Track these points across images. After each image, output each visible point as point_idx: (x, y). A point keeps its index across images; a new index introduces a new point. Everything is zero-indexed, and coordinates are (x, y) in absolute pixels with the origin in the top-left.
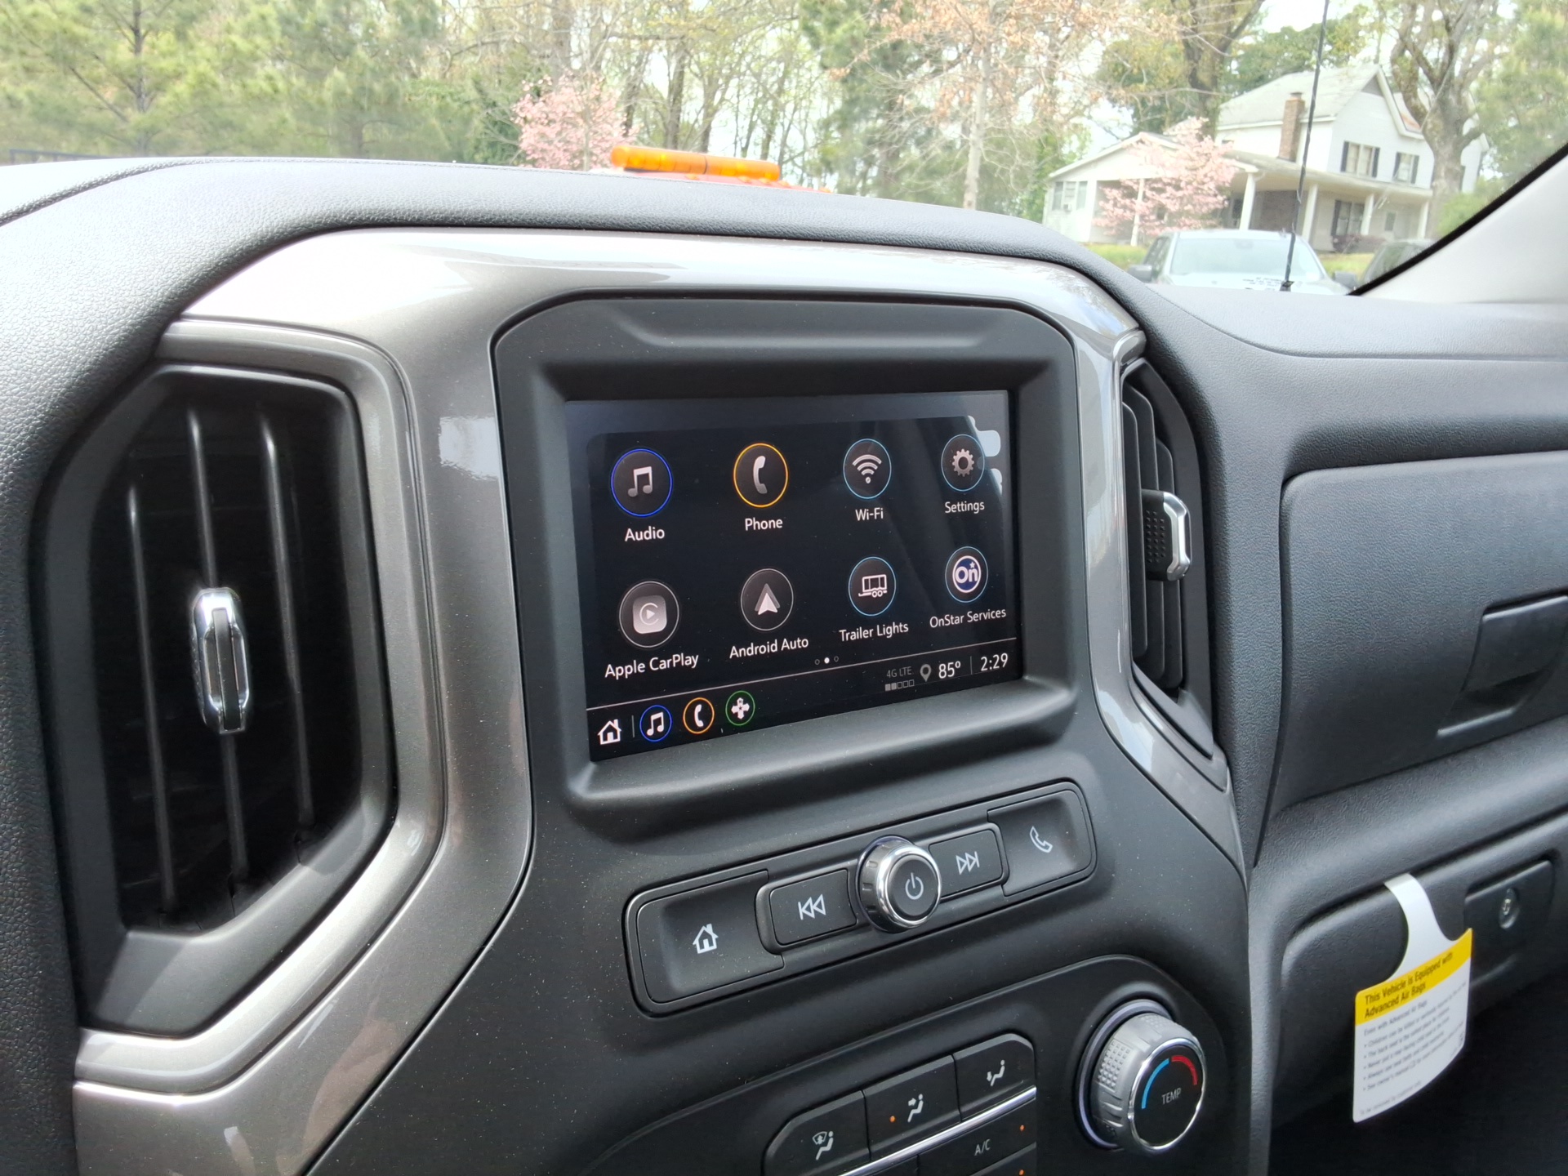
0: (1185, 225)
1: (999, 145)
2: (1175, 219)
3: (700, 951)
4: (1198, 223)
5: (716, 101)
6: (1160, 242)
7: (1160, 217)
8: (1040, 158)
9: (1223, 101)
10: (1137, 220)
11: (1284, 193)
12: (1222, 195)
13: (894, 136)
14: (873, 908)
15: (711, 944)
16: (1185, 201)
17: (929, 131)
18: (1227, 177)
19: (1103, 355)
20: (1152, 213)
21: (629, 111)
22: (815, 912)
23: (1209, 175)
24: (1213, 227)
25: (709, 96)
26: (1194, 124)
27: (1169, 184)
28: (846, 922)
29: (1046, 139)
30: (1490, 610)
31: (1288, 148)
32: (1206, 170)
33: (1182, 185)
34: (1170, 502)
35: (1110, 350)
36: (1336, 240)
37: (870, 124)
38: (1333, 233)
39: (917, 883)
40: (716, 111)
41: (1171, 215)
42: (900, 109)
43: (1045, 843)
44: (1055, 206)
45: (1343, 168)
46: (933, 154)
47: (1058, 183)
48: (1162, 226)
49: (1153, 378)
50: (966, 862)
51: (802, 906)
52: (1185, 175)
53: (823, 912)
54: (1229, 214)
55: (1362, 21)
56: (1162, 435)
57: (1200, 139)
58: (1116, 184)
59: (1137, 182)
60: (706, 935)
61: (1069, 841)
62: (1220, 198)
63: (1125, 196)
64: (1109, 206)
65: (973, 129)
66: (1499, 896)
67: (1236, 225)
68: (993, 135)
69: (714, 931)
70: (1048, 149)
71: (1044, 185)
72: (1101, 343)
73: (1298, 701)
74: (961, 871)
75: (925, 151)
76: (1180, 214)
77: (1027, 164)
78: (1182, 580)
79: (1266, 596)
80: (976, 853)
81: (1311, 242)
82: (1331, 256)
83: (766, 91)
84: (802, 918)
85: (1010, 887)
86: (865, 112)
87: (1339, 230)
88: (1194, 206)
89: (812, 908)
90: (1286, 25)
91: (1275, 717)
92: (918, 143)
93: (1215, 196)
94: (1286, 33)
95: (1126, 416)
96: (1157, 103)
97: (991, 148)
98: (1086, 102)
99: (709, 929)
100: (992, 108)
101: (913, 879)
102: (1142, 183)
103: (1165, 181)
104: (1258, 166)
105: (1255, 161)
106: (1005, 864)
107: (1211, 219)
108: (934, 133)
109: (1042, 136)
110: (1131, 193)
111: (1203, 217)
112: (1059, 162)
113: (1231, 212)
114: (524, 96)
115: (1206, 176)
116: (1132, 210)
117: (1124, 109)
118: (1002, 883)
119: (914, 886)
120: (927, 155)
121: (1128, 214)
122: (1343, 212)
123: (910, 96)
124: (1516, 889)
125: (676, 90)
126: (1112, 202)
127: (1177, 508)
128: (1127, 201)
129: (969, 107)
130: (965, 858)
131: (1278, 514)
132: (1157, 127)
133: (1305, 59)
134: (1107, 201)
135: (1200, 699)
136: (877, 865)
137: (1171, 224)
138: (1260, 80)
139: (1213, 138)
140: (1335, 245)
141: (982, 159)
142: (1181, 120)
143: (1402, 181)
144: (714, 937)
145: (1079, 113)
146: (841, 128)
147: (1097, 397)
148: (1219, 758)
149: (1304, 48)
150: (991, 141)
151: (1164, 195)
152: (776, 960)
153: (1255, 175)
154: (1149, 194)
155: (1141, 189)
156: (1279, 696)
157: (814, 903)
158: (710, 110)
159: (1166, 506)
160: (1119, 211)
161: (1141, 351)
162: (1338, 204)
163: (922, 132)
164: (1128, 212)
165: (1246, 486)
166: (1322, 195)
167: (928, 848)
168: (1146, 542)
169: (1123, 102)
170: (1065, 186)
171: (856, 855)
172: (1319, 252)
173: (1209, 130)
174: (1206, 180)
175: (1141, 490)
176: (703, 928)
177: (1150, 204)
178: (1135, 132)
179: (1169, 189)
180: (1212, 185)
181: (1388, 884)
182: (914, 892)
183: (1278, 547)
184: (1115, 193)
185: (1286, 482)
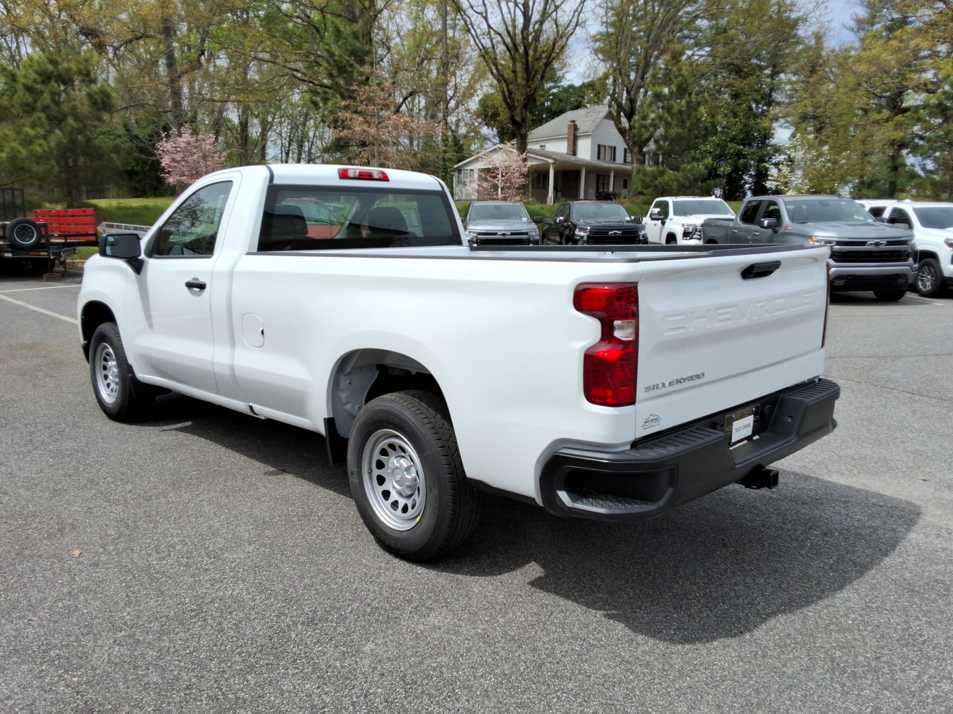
31: (571, 149)
44: (459, 182)
45: (599, 158)
47: (459, 170)
58: (487, 170)
87: (599, 189)
90: (572, 83)
94: (571, 88)
104: (554, 159)
105: (554, 156)
111: (518, 188)
114: (162, 138)
122: (600, 181)
133: (581, 101)
140: (599, 196)
143: (628, 162)
153: (554, 164)
162: (598, 176)
166: (589, 173)
169: (492, 126)
170: (463, 172)
180: (517, 174)
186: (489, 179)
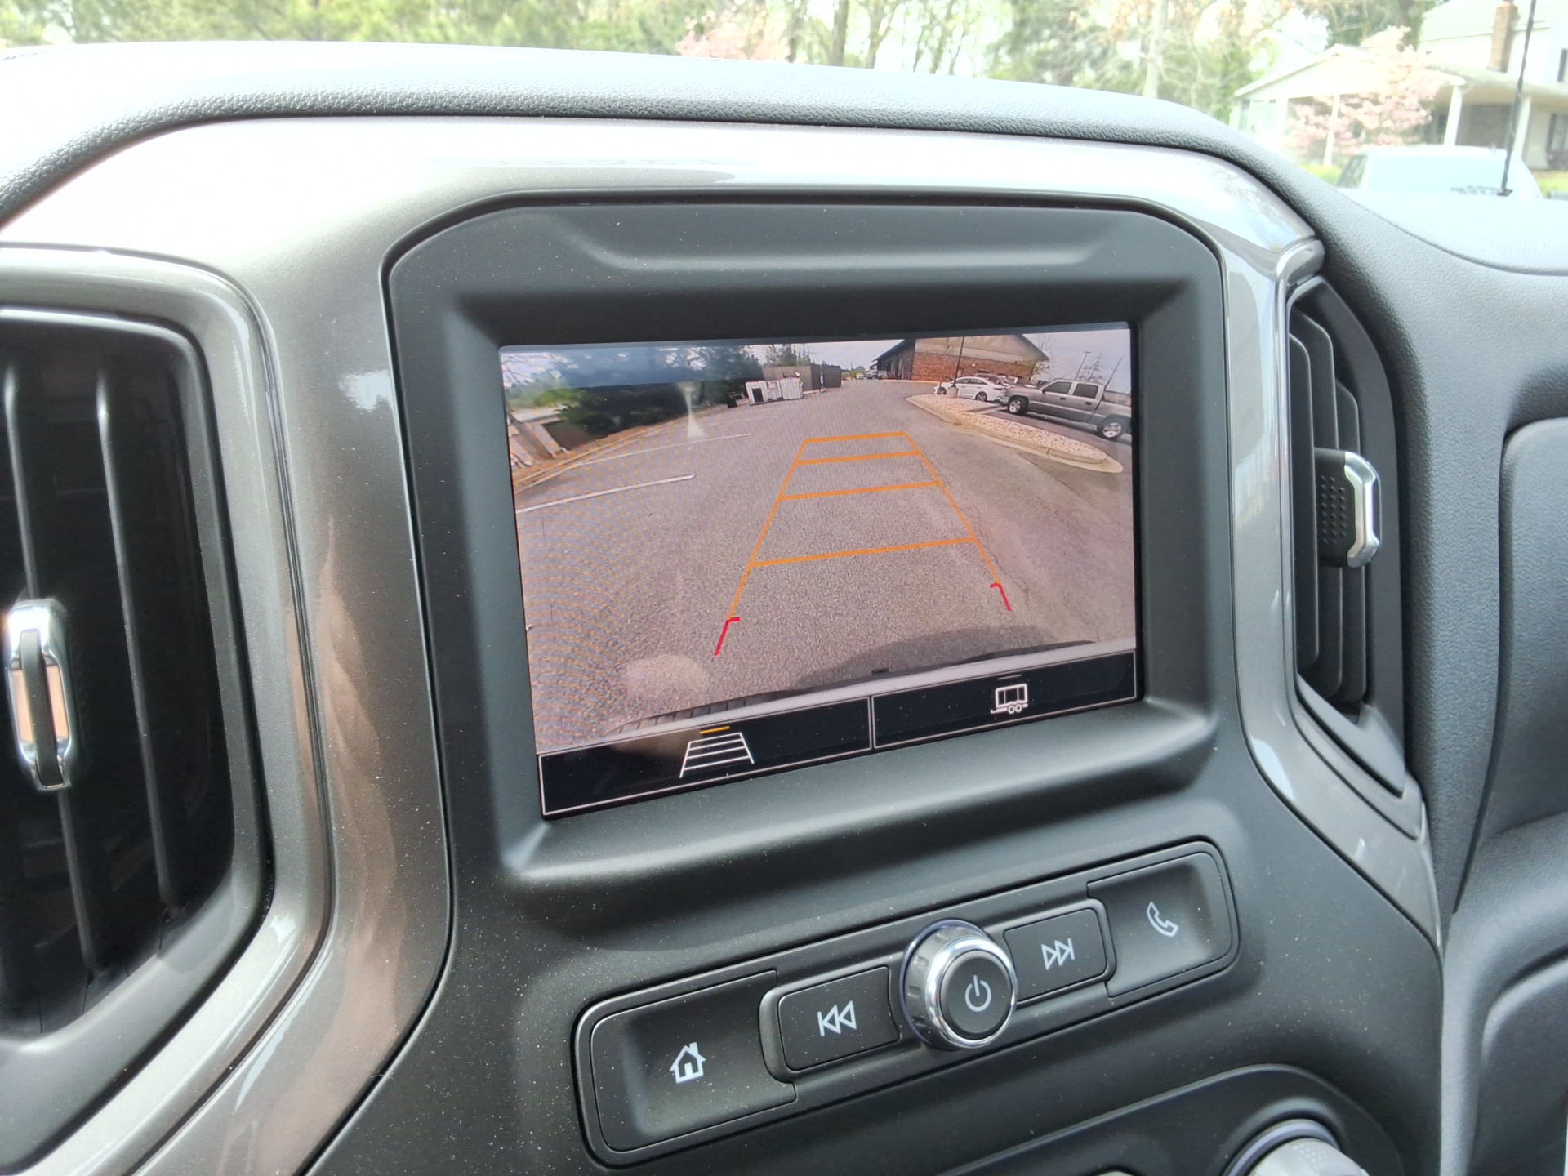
0: (1384, 142)
1: (1181, 63)
2: (1372, 136)
3: (679, 1079)
4: (1399, 140)
5: (881, 32)
6: (1355, 162)
7: (1356, 134)
8: (1225, 74)
9: (1427, 9)
10: (1331, 140)
11: (1493, 107)
12: (1425, 109)
13: (1066, 57)
14: (922, 1021)
15: (695, 1070)
16: (1384, 117)
17: (1105, 52)
18: (1431, 91)
19: (1263, 273)
20: (1348, 131)
21: (793, 43)
22: (842, 1025)
23: (1411, 89)
24: (1414, 143)
25: (876, 25)
26: (1396, 33)
27: (1367, 99)
28: (883, 1037)
29: (1232, 55)
31: (1498, 57)
32: (1408, 83)
33: (1381, 99)
34: (1353, 465)
35: (1273, 266)
36: (1551, 157)
37: (1042, 46)
38: (1548, 149)
39: (982, 989)
40: (881, 39)
41: (1369, 133)
42: (1072, 28)
43: (1168, 923)
45: (1561, 78)
46: (1109, 75)
47: (1245, 102)
48: (1359, 145)
49: (1333, 303)
50: (1056, 953)
51: (824, 1018)
52: (1383, 90)
53: (853, 1025)
54: (1433, 129)
56: (1345, 375)
57: (1401, 49)
58: (1308, 101)
59: (1332, 98)
60: (688, 1058)
61: (1203, 922)
62: (1423, 113)
63: (1318, 113)
64: (1301, 124)
65: (1152, 46)
67: (1440, 141)
68: (1173, 52)
69: (700, 1052)
70: (1234, 65)
71: (1229, 103)
72: (1261, 260)
73: (1518, 714)
74: (1048, 965)
75: (1099, 72)
76: (1379, 130)
77: (1210, 81)
78: (1368, 566)
79: (1481, 583)
80: (1069, 941)
81: (1524, 158)
82: (1545, 174)
83: (933, 17)
84: (822, 1033)
85: (1115, 985)
86: (1036, 36)
87: (1555, 146)
88: (1394, 122)
89: (837, 1020)
91: (1487, 734)
92: (1094, 64)
93: (1418, 110)
95: (1294, 354)
96: (1354, 13)
97: (1173, 66)
98: (1276, 14)
99: (693, 1049)
100: (1172, 23)
101: (976, 984)
102: (1337, 98)
103: (1362, 96)
104: (1465, 78)
105: (1462, 73)
106: (1111, 955)
107: (1414, 135)
108: (1110, 53)
109: (1227, 51)
110: (1324, 110)
111: (1406, 132)
112: (1246, 78)
113: (1435, 128)
114: (687, 32)
115: (1407, 89)
116: (1325, 128)
117: (1318, 19)
118: (1106, 980)
119: (978, 993)
120: (1102, 76)
121: (1321, 133)
122: (1559, 127)
123: (1085, 14)
125: (841, 21)
126: (1303, 120)
127: (1362, 472)
128: (1320, 119)
129: (1147, 23)
130: (1054, 948)
131: (1497, 476)
132: (1353, 39)
134: (1298, 119)
135: (1388, 714)
136: (927, 963)
137: (1368, 141)
139: (1415, 48)
140: (1550, 162)
141: (1161, 78)
142: (1380, 30)
144: (700, 1059)
145: (1268, 26)
146: (1011, 52)
147: (1254, 330)
148: (1410, 790)
150: (1171, 58)
151: (1360, 110)
152: (784, 1090)
153: (1462, 87)
154: (1345, 109)
155: (1336, 105)
156: (1493, 708)
157: (839, 1013)
158: (876, 40)
159: (1348, 470)
160: (1312, 130)
161: (1318, 268)
162: (1554, 117)
163: (1097, 51)
164: (1321, 129)
165: (1458, 442)
166: (1536, 107)
167: (1001, 939)
168: (1320, 516)
169: (1316, 12)
170: (1252, 104)
171: (901, 946)
172: (1533, 170)
173: (1411, 39)
174: (1408, 94)
175: (1314, 450)
176: (685, 1049)
177: (1346, 121)
178: (1331, 44)
179: (1367, 105)
180: (1414, 100)
182: (977, 1001)
183: (1497, 519)
184: (1307, 110)
185: (1509, 434)
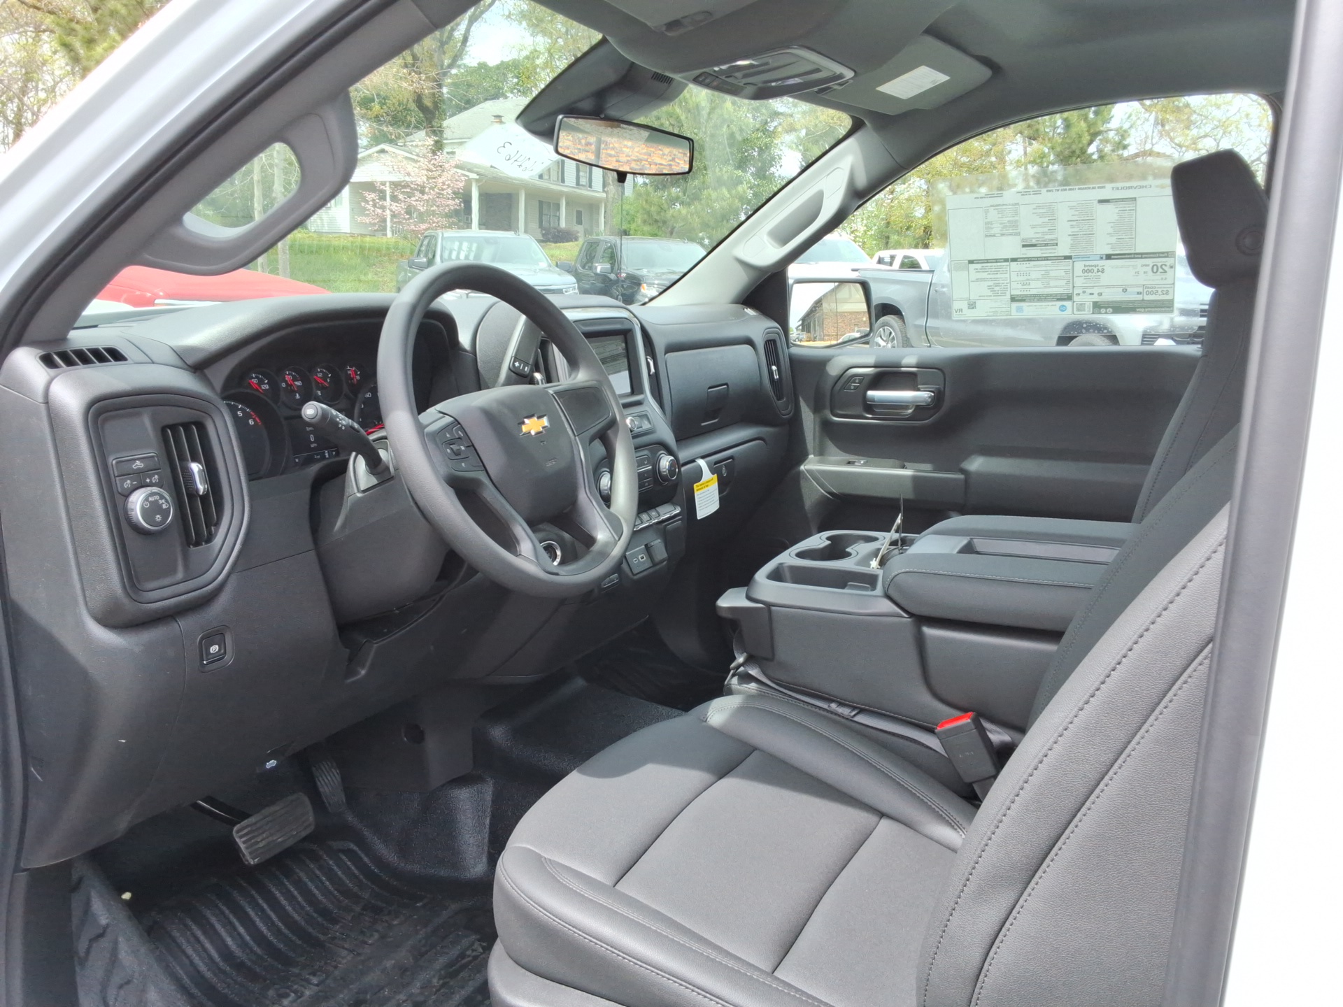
2: (425, 218)
7: (410, 215)
9: (444, 120)
10: (389, 217)
12: (457, 198)
16: (430, 203)
18: (459, 183)
20: (403, 212)
23: (447, 183)
26: (424, 139)
27: (416, 189)
30: (710, 388)
32: (443, 179)
33: (426, 190)
34: (649, 359)
38: (541, 227)
41: (421, 214)
48: (412, 222)
52: (427, 182)
54: (463, 216)
55: (538, 62)
57: (434, 153)
58: (370, 188)
59: (385, 185)
62: (456, 201)
64: (370, 207)
66: (721, 466)
67: (470, 226)
76: (428, 213)
81: (526, 231)
87: (544, 223)
88: (438, 207)
90: (482, 60)
93: (453, 199)
94: (482, 68)
102: (389, 186)
103: (411, 185)
104: (478, 173)
105: (476, 170)
110: (382, 194)
111: (448, 216)
113: (464, 210)
115: (444, 183)
122: (545, 210)
124: (725, 465)
126: (371, 203)
132: (394, 140)
133: (499, 88)
134: (367, 202)
138: (469, 104)
139: (443, 152)
140: (544, 235)
143: (583, 185)
149: (497, 80)
151: (413, 198)
153: (477, 180)
155: (389, 191)
162: (541, 203)
166: (529, 197)
172: (535, 240)
173: (439, 145)
174: (445, 187)
179: (417, 194)
180: (450, 191)
181: (697, 460)
186: (401, 196)
